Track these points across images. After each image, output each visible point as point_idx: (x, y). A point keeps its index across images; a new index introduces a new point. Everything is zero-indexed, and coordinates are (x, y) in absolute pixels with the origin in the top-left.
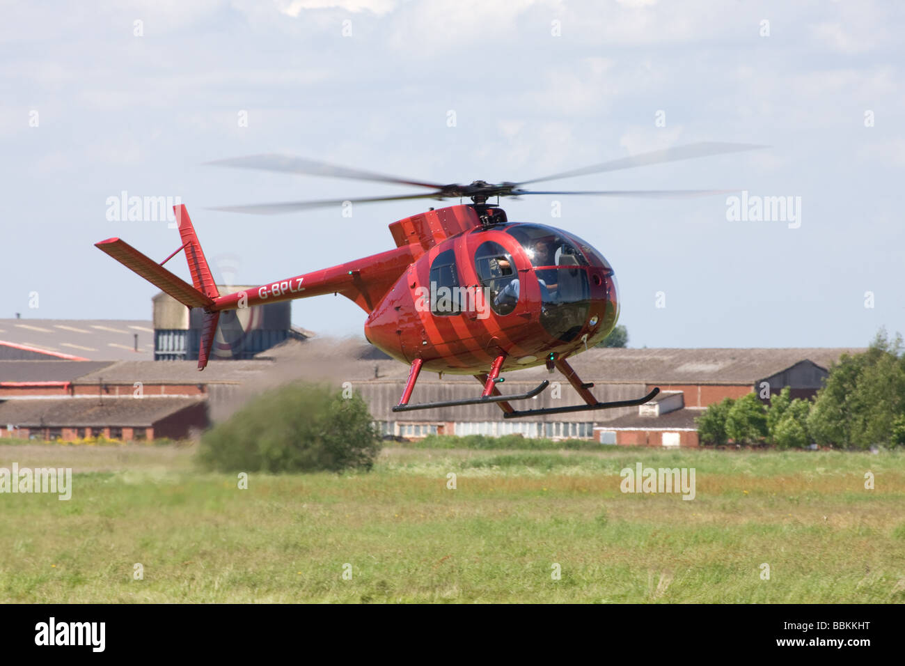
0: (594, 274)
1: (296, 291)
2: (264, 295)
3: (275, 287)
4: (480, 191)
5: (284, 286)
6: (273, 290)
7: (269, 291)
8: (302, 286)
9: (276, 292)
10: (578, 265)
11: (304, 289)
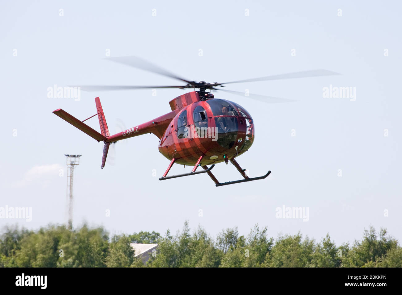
0: (241, 120)
1: (136, 132)
2: (124, 134)
3: (128, 131)
4: (203, 86)
5: (131, 130)
6: (128, 132)
7: (126, 133)
8: (137, 130)
9: (129, 133)
10: (234, 115)
11: (138, 131)
